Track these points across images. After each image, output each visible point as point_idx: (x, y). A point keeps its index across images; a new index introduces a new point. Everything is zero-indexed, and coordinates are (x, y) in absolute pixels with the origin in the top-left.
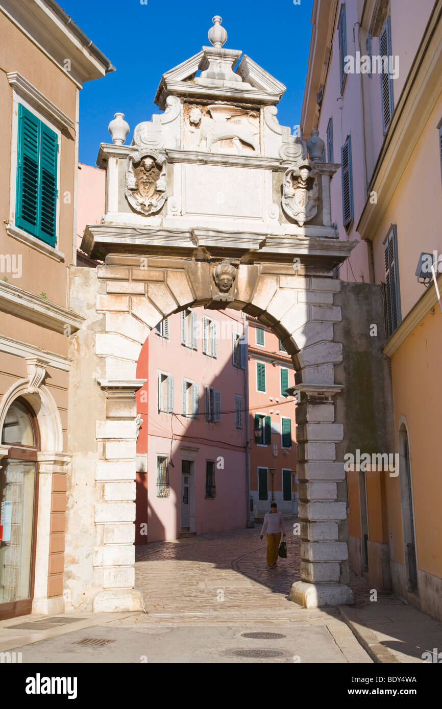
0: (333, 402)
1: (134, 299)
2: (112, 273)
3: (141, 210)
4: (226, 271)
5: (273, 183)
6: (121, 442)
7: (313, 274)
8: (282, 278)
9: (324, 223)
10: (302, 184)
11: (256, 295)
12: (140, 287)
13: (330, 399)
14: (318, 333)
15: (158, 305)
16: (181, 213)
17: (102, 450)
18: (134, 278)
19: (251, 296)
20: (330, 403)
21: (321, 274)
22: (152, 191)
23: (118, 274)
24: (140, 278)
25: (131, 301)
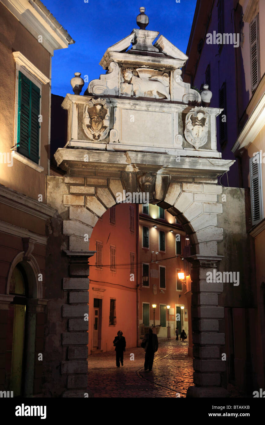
0: (216, 266)
1: (88, 198)
2: (73, 180)
3: (93, 139)
4: (148, 180)
5: (179, 121)
6: (79, 292)
7: (205, 181)
8: (184, 184)
9: (212, 148)
10: (198, 123)
11: (167, 195)
12: (92, 190)
13: (215, 265)
14: (207, 221)
15: (104, 201)
16: (118, 141)
17: (67, 297)
18: (88, 183)
19: (164, 197)
20: (214, 267)
21: (209, 182)
22: (100, 126)
23: (78, 181)
24: (92, 184)
25: (85, 199)
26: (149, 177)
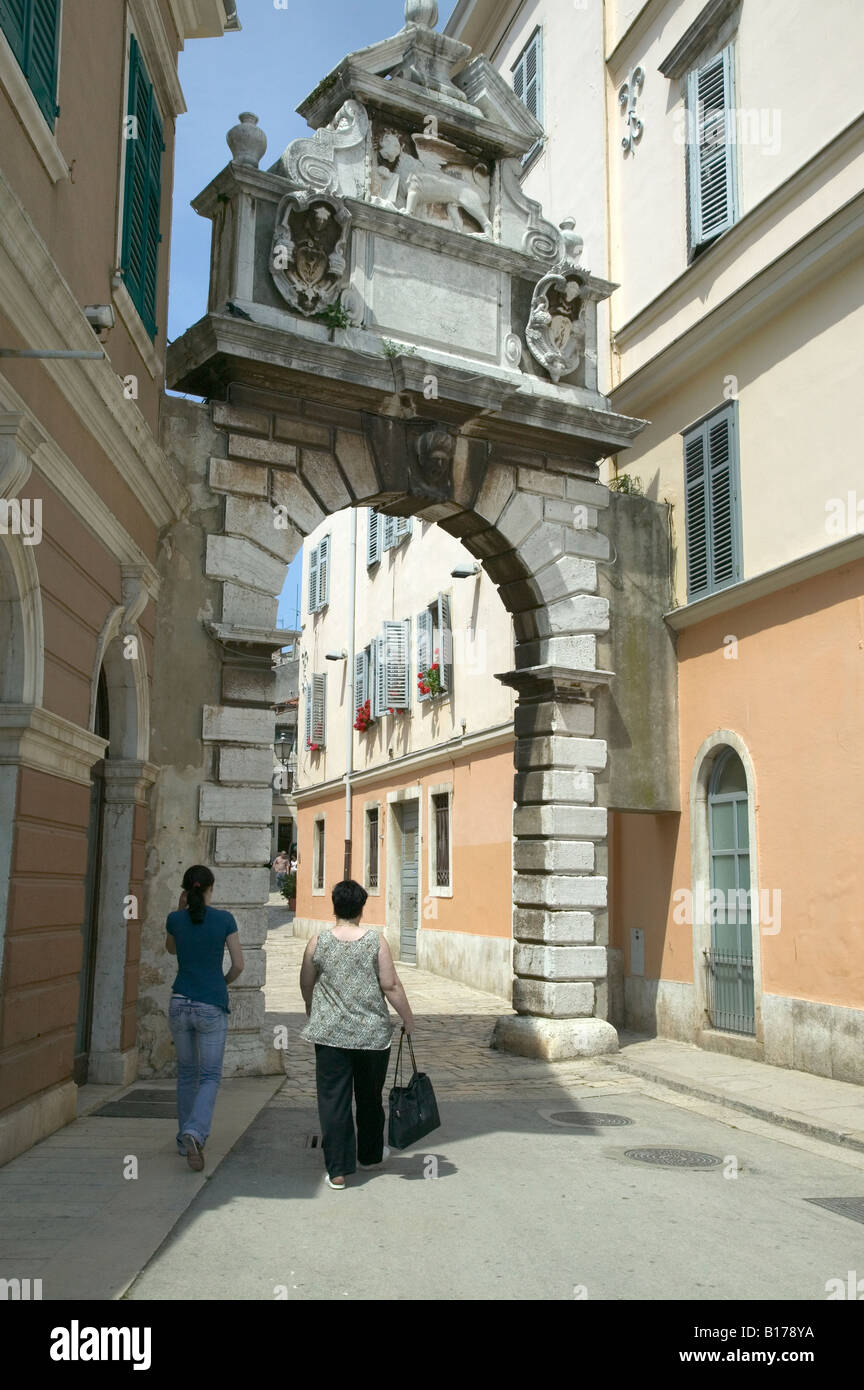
0: (592, 700)
1: (278, 475)
2: (238, 419)
3: (297, 306)
4: (443, 443)
5: (512, 298)
6: (248, 750)
7: (569, 470)
8: (523, 471)
9: (586, 384)
10: (565, 308)
11: (481, 495)
12: (289, 454)
13: (588, 695)
14: (574, 576)
15: (319, 492)
16: (364, 324)
17: (210, 764)
18: (278, 433)
19: (474, 500)
20: (587, 702)
21: (581, 473)
22: (319, 273)
23: (250, 423)
24: (288, 436)
25: (271, 478)
26: (444, 437)
